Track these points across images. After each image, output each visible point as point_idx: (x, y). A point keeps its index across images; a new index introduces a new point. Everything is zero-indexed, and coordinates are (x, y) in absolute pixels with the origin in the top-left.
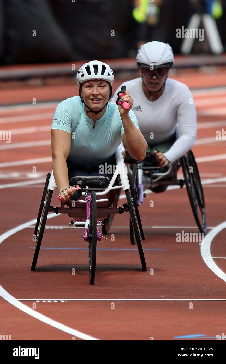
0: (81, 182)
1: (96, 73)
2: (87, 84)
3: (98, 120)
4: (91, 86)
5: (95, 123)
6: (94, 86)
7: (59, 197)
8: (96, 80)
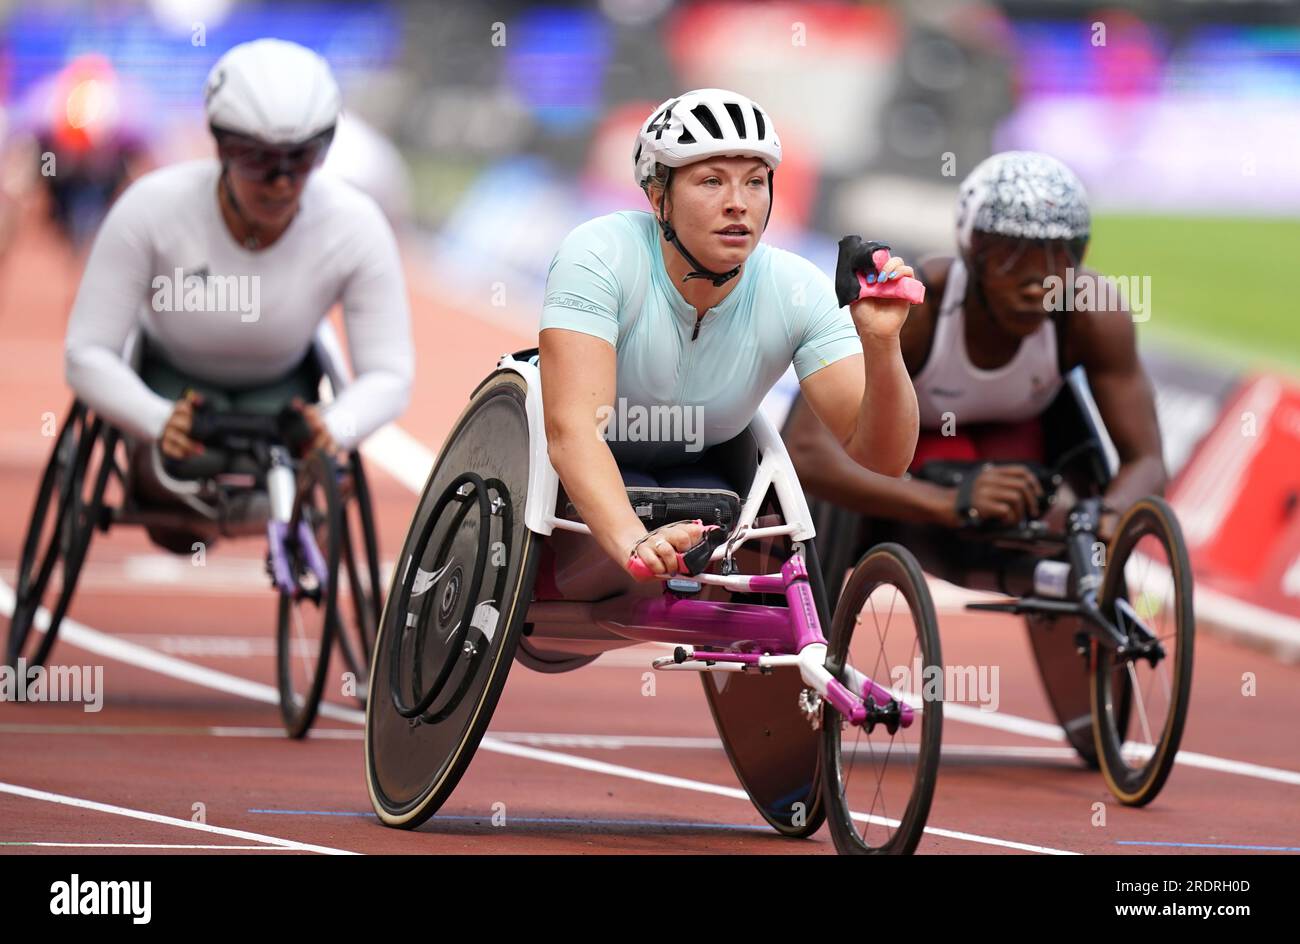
0: (650, 507)
1: (742, 133)
2: (704, 171)
3: (714, 309)
4: (717, 181)
5: (699, 319)
6: (729, 179)
7: (635, 560)
8: (739, 158)
